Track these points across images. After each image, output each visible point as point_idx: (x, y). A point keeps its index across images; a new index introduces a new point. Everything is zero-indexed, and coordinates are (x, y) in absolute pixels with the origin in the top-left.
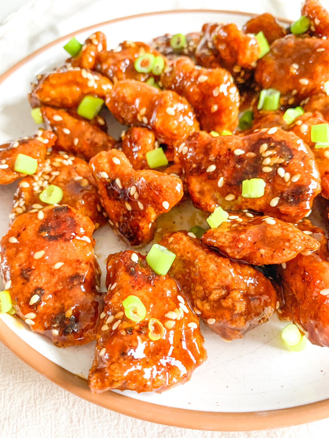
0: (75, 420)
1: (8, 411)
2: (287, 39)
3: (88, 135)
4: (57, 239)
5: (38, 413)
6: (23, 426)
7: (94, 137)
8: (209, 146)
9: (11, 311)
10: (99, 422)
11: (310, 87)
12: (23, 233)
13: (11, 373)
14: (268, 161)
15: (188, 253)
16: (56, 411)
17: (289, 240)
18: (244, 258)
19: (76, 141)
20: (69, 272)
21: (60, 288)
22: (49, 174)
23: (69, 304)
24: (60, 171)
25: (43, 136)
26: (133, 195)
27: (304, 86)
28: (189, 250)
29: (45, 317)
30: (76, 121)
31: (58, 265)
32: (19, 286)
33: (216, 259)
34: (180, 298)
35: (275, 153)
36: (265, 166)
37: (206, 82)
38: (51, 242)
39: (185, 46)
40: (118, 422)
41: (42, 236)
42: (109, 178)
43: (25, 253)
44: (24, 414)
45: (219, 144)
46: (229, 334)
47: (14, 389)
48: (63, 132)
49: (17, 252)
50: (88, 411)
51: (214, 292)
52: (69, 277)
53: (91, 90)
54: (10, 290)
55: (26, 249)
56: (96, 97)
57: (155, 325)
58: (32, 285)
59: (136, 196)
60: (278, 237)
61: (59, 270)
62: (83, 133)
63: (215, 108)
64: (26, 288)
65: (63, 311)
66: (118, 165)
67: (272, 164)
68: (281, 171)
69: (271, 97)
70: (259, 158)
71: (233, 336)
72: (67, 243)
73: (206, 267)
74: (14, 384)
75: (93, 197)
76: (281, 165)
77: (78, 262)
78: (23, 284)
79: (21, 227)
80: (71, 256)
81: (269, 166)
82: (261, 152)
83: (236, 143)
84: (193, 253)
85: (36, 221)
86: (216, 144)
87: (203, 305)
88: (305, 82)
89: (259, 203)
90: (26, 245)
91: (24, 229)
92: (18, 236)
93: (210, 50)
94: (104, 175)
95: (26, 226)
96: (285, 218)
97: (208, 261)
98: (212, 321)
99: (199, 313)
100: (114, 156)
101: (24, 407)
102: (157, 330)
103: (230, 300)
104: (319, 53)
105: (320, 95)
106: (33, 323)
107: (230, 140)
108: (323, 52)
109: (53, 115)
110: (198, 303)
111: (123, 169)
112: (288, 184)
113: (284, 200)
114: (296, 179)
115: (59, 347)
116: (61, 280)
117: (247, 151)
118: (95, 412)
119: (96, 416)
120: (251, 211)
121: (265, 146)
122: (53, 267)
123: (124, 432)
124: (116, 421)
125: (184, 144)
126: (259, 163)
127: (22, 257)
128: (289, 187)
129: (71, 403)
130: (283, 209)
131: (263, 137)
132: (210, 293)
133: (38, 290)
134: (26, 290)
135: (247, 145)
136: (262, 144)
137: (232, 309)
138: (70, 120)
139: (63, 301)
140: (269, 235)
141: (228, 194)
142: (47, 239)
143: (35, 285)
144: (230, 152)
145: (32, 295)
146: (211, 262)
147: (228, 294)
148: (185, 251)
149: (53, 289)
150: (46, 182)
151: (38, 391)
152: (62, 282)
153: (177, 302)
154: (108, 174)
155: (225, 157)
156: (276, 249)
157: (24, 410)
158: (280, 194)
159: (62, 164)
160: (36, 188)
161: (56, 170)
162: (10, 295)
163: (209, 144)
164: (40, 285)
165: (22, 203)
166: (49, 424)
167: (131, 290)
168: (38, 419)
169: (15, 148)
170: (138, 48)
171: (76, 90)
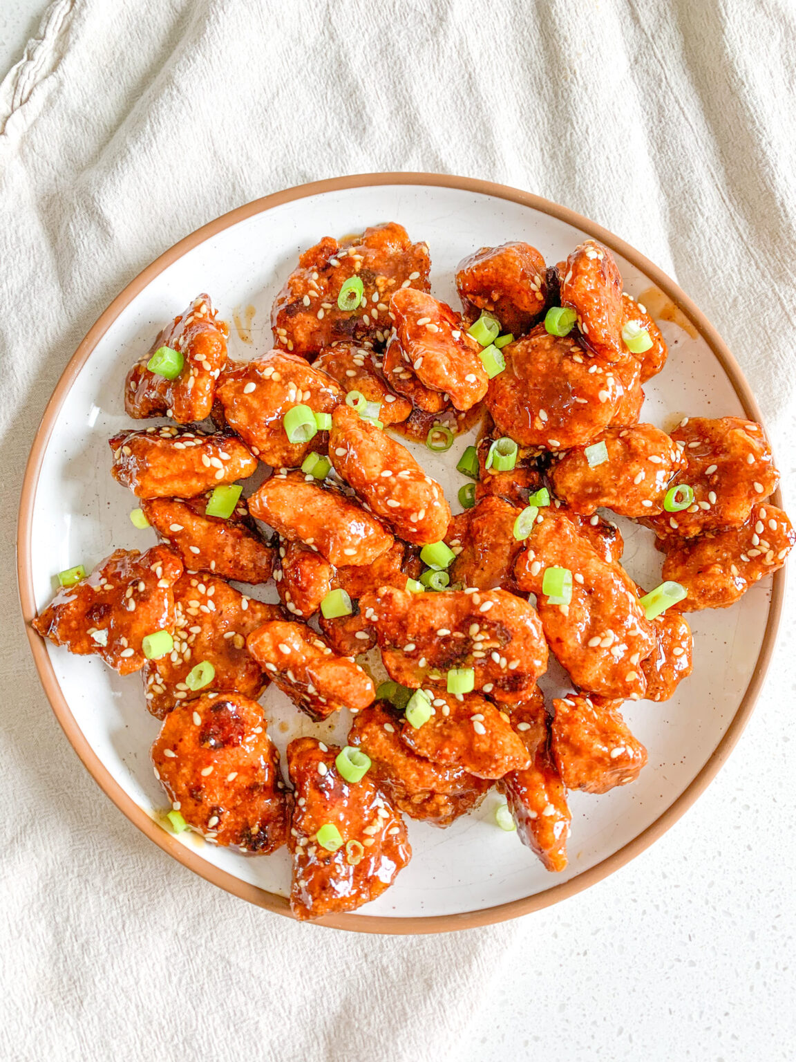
1: (200, 907)
3: (228, 551)
4: (225, 746)
6: (221, 920)
7: (239, 554)
8: (405, 621)
9: (187, 828)
12: (180, 745)
14: (479, 646)
15: (385, 756)
17: (496, 761)
19: (213, 565)
20: (244, 781)
21: (239, 803)
22: (185, 629)
23: (252, 819)
24: (201, 626)
25: (166, 574)
28: (387, 753)
29: (228, 835)
30: (205, 524)
31: (232, 776)
32: (191, 807)
33: (418, 765)
35: (488, 636)
36: (476, 650)
37: (400, 508)
38: (218, 752)
39: (364, 304)
42: (278, 670)
43: (187, 768)
44: (218, 908)
45: (417, 620)
48: (190, 554)
49: (178, 767)
51: (417, 796)
52: (247, 788)
53: (220, 480)
54: (181, 811)
55: (190, 764)
57: (355, 848)
58: (206, 806)
61: (234, 781)
62: (221, 548)
64: (200, 809)
65: (248, 827)
66: (288, 654)
67: (484, 649)
68: (496, 657)
70: (468, 640)
72: (236, 748)
76: (496, 650)
77: (255, 769)
78: (196, 805)
79: (174, 734)
80: (244, 763)
81: (480, 650)
82: (471, 633)
83: (441, 620)
84: (392, 757)
85: (193, 728)
86: (414, 620)
90: (188, 760)
91: (181, 740)
92: (174, 749)
94: (271, 667)
95: (181, 734)
97: (409, 768)
99: (401, 811)
100: (281, 641)
102: (356, 852)
103: (434, 803)
106: (216, 841)
107: (432, 617)
109: (167, 522)
111: (295, 657)
112: (505, 671)
113: (499, 686)
114: (514, 666)
115: (249, 858)
116: (239, 792)
121: (475, 628)
122: (226, 780)
125: (371, 610)
126: (469, 645)
127: (186, 774)
128: (505, 674)
130: (497, 696)
131: (474, 614)
132: (412, 796)
133: (214, 810)
134: (200, 811)
135: (453, 622)
136: (472, 623)
137: (436, 813)
138: (198, 527)
139: (245, 816)
142: (212, 749)
143: (209, 806)
144: (432, 631)
145: (210, 817)
147: (432, 797)
148: (381, 754)
149: (230, 805)
150: (185, 645)
152: (240, 796)
154: (275, 664)
155: (426, 636)
157: (218, 904)
158: (495, 682)
159: (202, 612)
160: (174, 658)
161: (195, 624)
162: (183, 815)
163: (406, 618)
164: (216, 803)
165: (160, 681)
166: (248, 914)
167: (323, 811)
168: (234, 911)
169: (133, 613)
170: (284, 382)
171: (197, 485)
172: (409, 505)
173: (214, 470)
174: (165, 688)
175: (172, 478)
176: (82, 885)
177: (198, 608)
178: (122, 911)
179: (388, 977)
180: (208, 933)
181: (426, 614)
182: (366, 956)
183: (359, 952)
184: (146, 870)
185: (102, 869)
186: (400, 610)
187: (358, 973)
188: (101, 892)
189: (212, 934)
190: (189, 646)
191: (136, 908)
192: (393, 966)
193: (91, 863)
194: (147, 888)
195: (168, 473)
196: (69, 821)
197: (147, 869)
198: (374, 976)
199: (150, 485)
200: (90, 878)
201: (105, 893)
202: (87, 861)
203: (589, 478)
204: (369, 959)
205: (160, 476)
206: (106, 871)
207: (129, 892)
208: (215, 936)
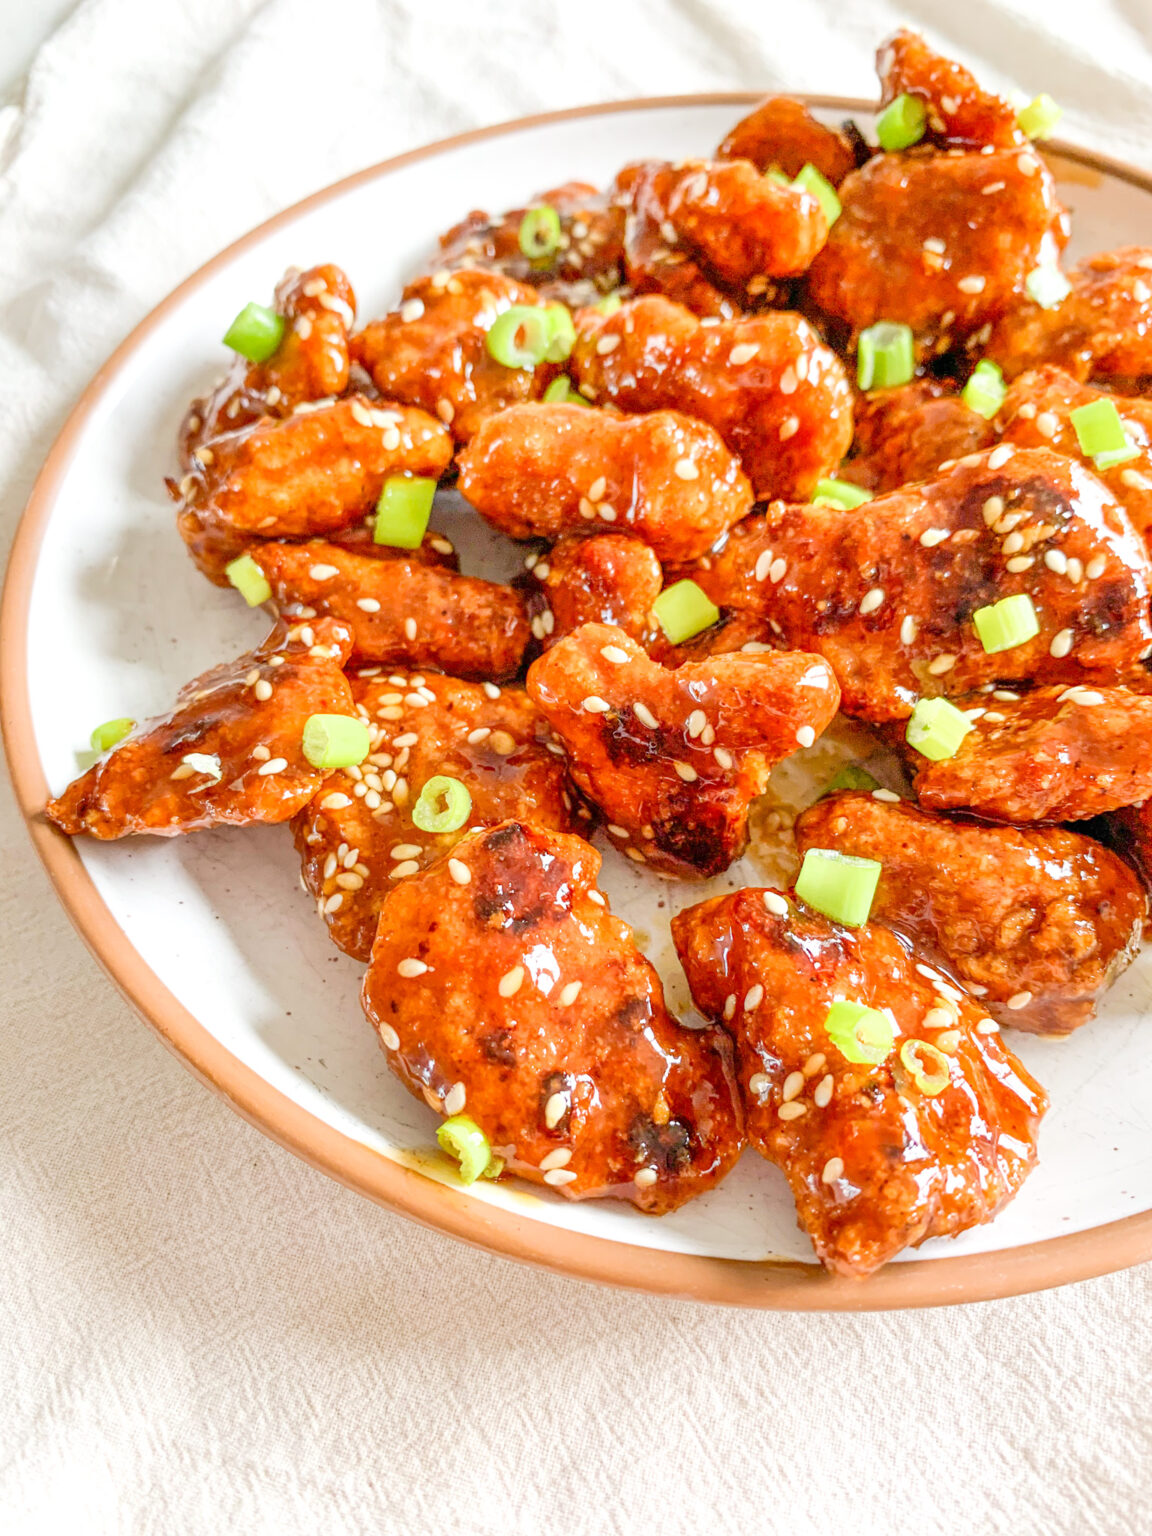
0: (750, 1395)
1: (561, 1447)
2: (876, 169)
3: (435, 600)
4: (535, 923)
5: (645, 1418)
6: (625, 1467)
7: (458, 602)
8: (847, 543)
9: (491, 1166)
10: (814, 1374)
11: (989, 295)
12: (435, 937)
13: (511, 1347)
14: (1016, 542)
15: (905, 846)
16: (689, 1393)
18: (1053, 812)
19: (411, 627)
20: (604, 1001)
21: (604, 1053)
23: (647, 1089)
24: (415, 730)
25: (322, 639)
26: (699, 737)
27: (973, 296)
28: (905, 838)
29: (599, 1148)
30: (376, 563)
31: (571, 993)
32: (492, 1088)
33: (985, 837)
34: (923, 969)
35: (1029, 514)
36: (1011, 556)
37: (756, 360)
38: (525, 936)
39: (564, 242)
40: (862, 1355)
41: (494, 928)
42: (613, 710)
43: (462, 991)
44: (608, 1437)
45: (872, 528)
46: (1064, 1018)
47: (544, 1386)
48: (358, 610)
49: (441, 996)
50: (771, 1361)
51: (1007, 924)
52: (613, 1016)
53: (392, 458)
54: (468, 1110)
55: (467, 978)
56: (409, 474)
57: (920, 1055)
58: (528, 1073)
59: (708, 737)
60: (1128, 733)
61: (578, 1005)
62: (421, 597)
63: (792, 426)
64: (515, 1088)
65: (639, 1114)
66: (623, 666)
67: (1028, 547)
68: (1055, 560)
69: (892, 348)
70: (990, 541)
71: (1078, 1020)
72: (564, 926)
73: (969, 867)
74: (538, 1373)
75: (554, 776)
76: (1051, 543)
77: (618, 966)
78: (504, 1077)
79: (415, 924)
80: (589, 956)
81: (1022, 553)
82: (989, 521)
83: (917, 517)
84: (920, 840)
85: (457, 893)
86: (865, 531)
87: (988, 968)
88: (974, 285)
89: (1021, 657)
90: (460, 968)
91: (433, 927)
92: (422, 951)
93: (675, 249)
94: (597, 704)
95: (431, 915)
96: (1093, 677)
97: (968, 849)
98: (1021, 1002)
99: (981, 991)
100: (603, 644)
101: (600, 1418)
102: (931, 1067)
103: (1055, 930)
104: (991, 196)
105: (1024, 312)
106: (572, 1176)
107: (899, 511)
108: (1000, 192)
109: (302, 566)
110: (973, 966)
111: (638, 673)
112: (1083, 588)
113: (1085, 634)
114: (1097, 570)
115: (660, 1214)
116: (596, 1028)
117: (955, 528)
118: (791, 1353)
119: (797, 1362)
120: (1002, 683)
121: (994, 506)
122: (559, 1003)
123: (889, 1370)
124: (855, 1354)
125: (768, 554)
126: (994, 550)
127: (463, 1007)
128: (1085, 595)
129: (717, 1359)
130: (1089, 656)
131: (981, 480)
132: (997, 929)
133: (552, 1078)
134: (516, 1090)
135: (945, 512)
136: (984, 500)
137: (1066, 950)
138: (364, 570)
139: (627, 1086)
140: (1103, 734)
141: (935, 657)
142: (511, 932)
143: (536, 1070)
144: (910, 544)
145: (543, 1099)
146: (977, 849)
147: (1042, 917)
148: (892, 845)
149: (588, 1064)
150: (390, 776)
151: (611, 1363)
152: (602, 1036)
153: (927, 983)
154: (604, 697)
155: (901, 562)
156: (1136, 764)
157: (606, 1428)
158: (1072, 620)
159: (410, 708)
160: (373, 801)
161: (402, 731)
162: (475, 1121)
163: (847, 535)
164: (551, 1064)
165: (350, 858)
166: (689, 1433)
167: (813, 990)
168: (653, 1432)
169: (269, 701)
170: (471, 291)
171: (351, 470)
172: (773, 354)
173: (379, 431)
174: (364, 871)
175: (301, 464)
176: (239, 1482)
177: (402, 704)
178: (358, 1521)
179: (1109, 1485)
180: (604, 1515)
181: (885, 513)
182: (1027, 1454)
183: (1006, 1450)
184: (398, 1393)
185: (285, 1426)
186: (827, 525)
187: (1027, 1508)
188: (293, 1487)
189: (613, 1515)
190: (400, 775)
191: (396, 1497)
192: (1108, 1451)
193: (253, 1418)
194: (412, 1437)
195: (292, 455)
196: (178, 1325)
197: (402, 1387)
198: (1073, 1499)
199: (261, 487)
200: (256, 1459)
201: (303, 1486)
202: (241, 1416)
203: (1054, 323)
204: (1041, 1462)
205: (275, 463)
206: (295, 1427)
207: (368, 1463)
208: (620, 1512)
